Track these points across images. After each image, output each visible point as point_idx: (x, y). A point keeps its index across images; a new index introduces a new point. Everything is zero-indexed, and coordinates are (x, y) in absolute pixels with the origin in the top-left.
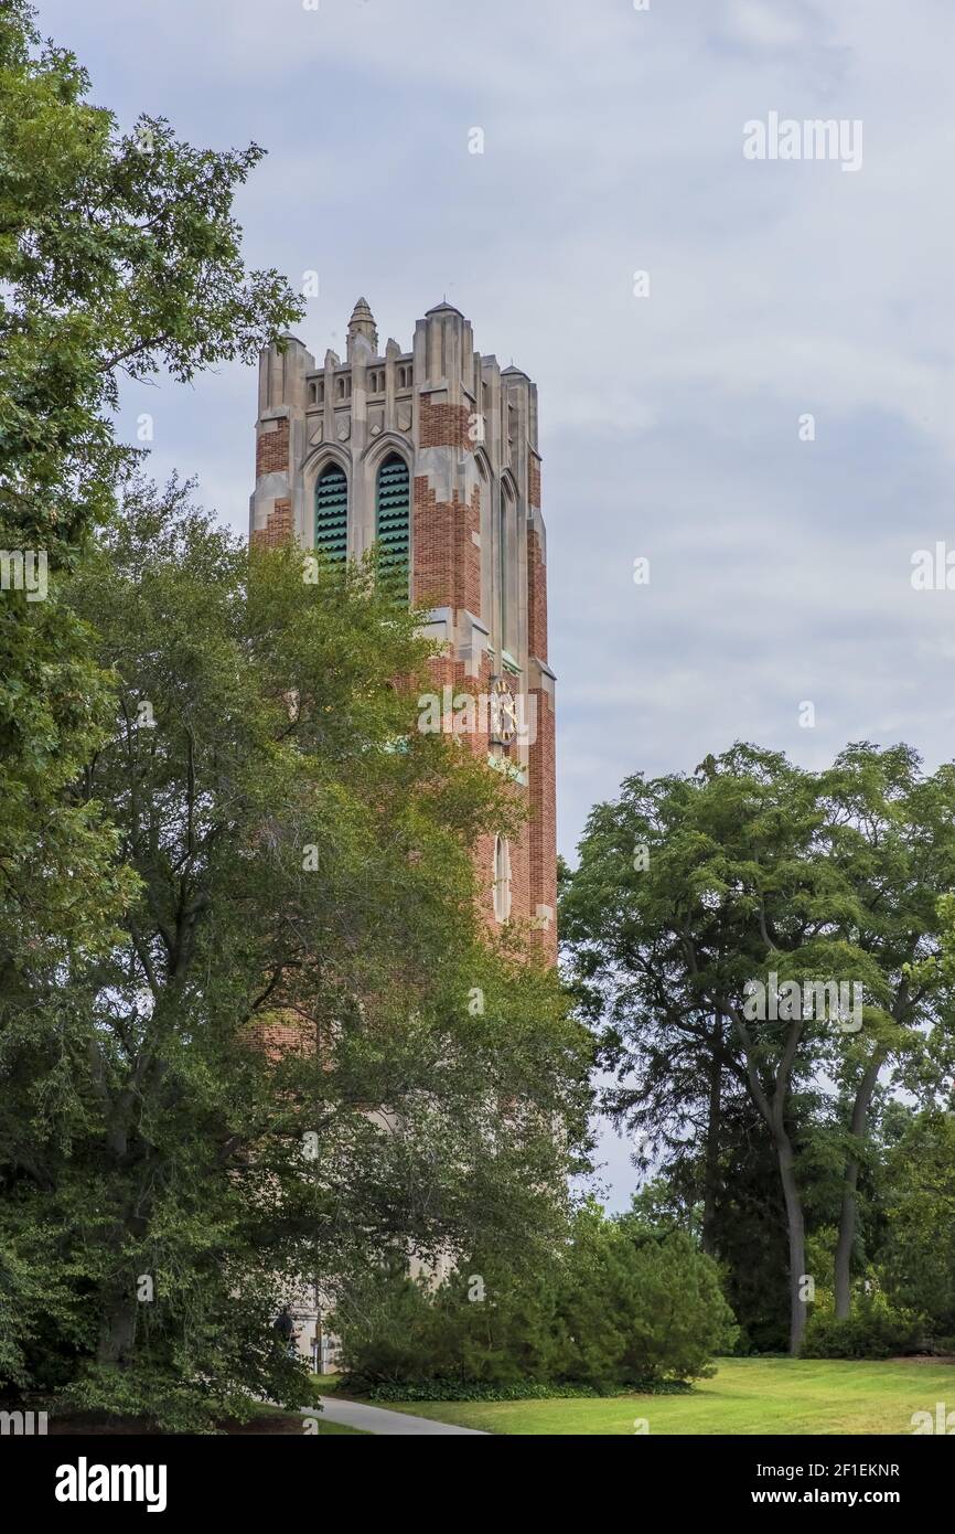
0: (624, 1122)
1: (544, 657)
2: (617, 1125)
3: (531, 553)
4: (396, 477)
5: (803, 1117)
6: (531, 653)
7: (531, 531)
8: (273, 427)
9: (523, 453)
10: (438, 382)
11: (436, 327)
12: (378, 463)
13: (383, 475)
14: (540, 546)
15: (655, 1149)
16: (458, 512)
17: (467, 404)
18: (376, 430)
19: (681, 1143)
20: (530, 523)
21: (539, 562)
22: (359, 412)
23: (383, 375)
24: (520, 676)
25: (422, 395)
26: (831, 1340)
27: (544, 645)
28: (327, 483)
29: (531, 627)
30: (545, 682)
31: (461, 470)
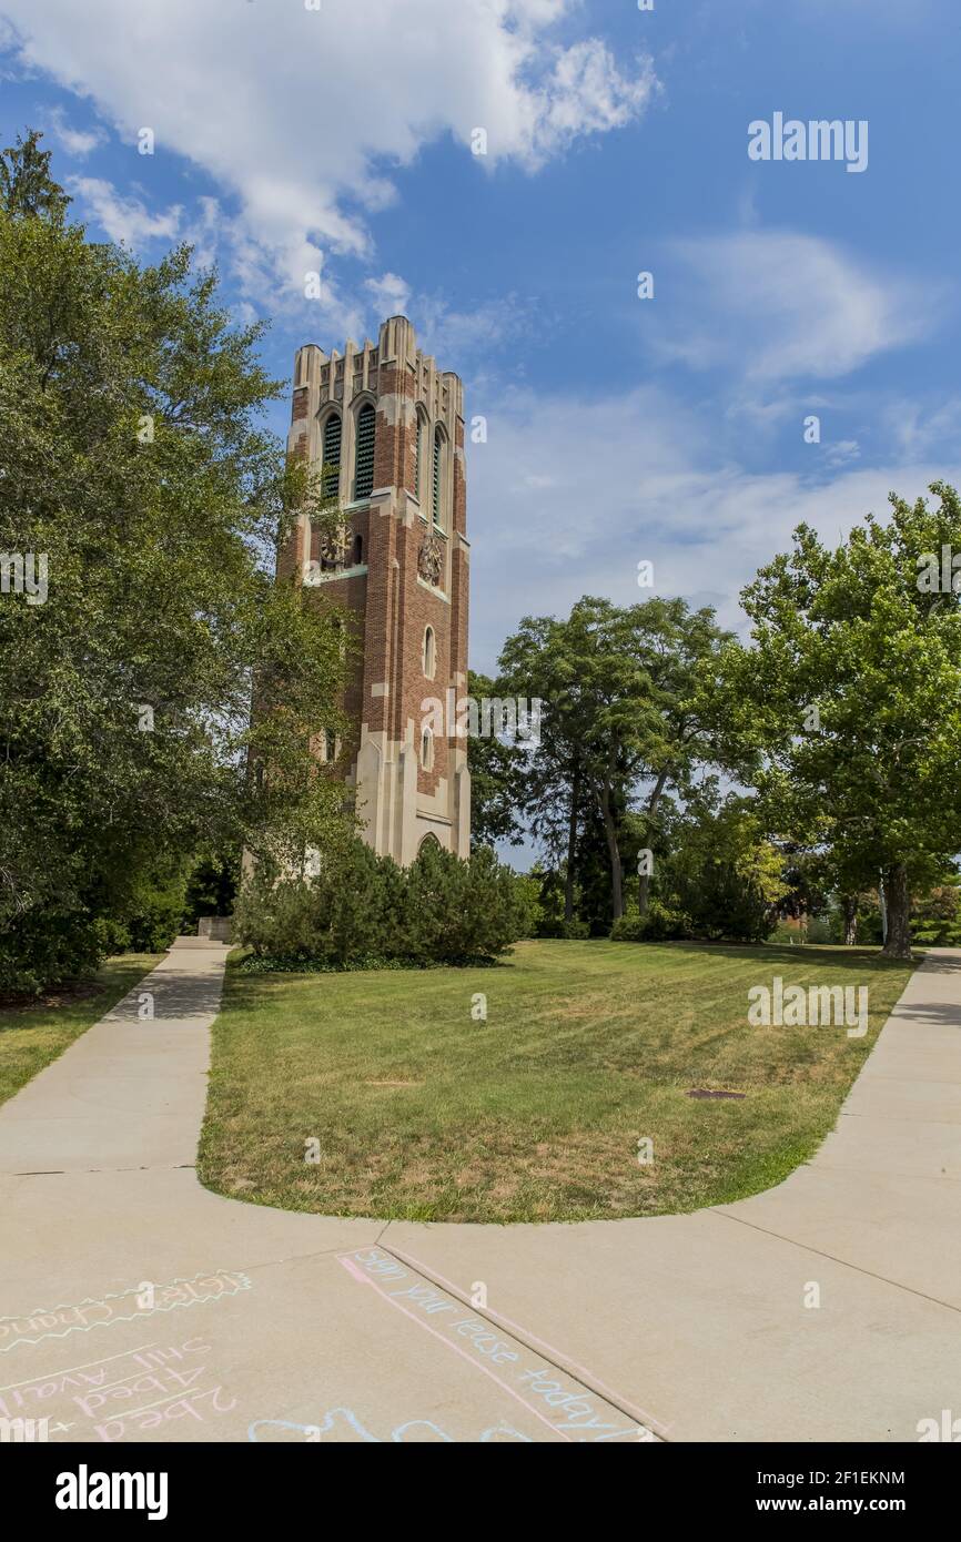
0: (525, 810)
1: (464, 532)
2: (521, 813)
3: (455, 472)
4: (369, 418)
5: (622, 807)
6: (454, 528)
7: (456, 460)
8: (300, 394)
9: (452, 417)
10: (392, 357)
11: (392, 326)
12: (359, 409)
13: (362, 417)
14: (462, 468)
15: (542, 826)
16: (402, 431)
17: (410, 372)
18: (358, 391)
19: (554, 822)
20: (456, 455)
21: (461, 478)
22: (349, 382)
23: (362, 359)
24: (448, 541)
25: (382, 365)
26: (629, 930)
27: (464, 525)
28: (331, 426)
29: (454, 514)
30: (462, 546)
31: (403, 407)
